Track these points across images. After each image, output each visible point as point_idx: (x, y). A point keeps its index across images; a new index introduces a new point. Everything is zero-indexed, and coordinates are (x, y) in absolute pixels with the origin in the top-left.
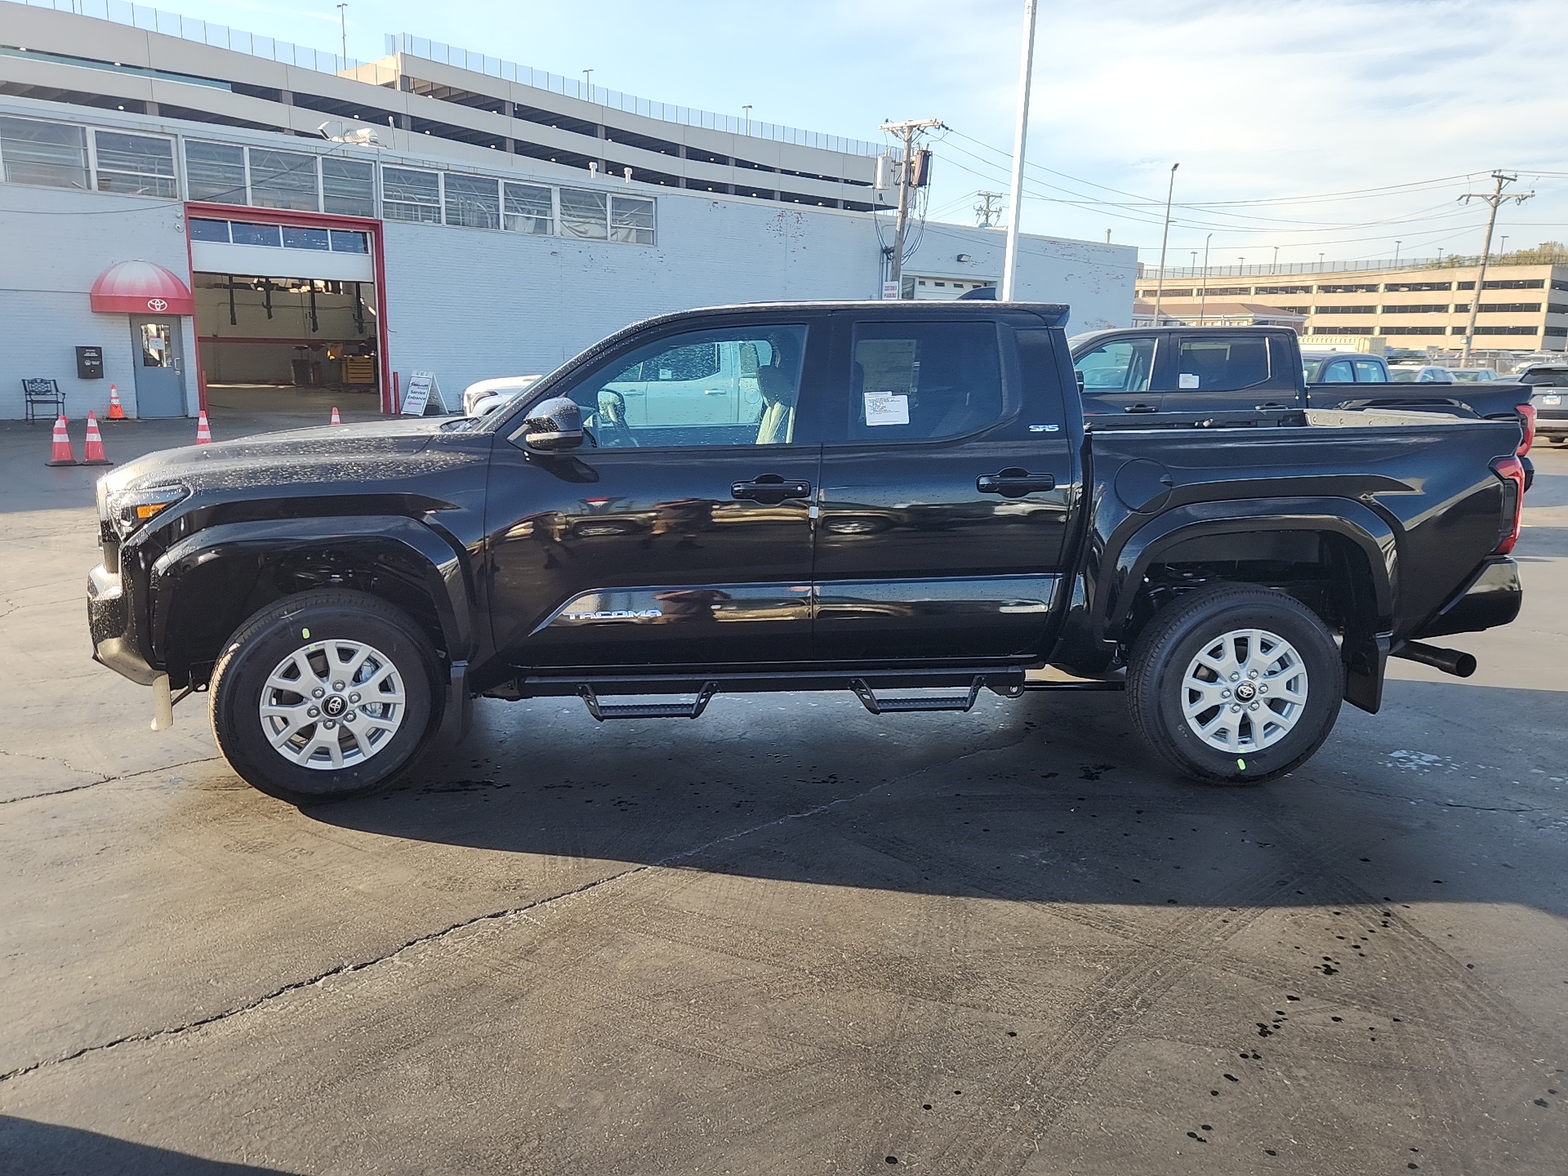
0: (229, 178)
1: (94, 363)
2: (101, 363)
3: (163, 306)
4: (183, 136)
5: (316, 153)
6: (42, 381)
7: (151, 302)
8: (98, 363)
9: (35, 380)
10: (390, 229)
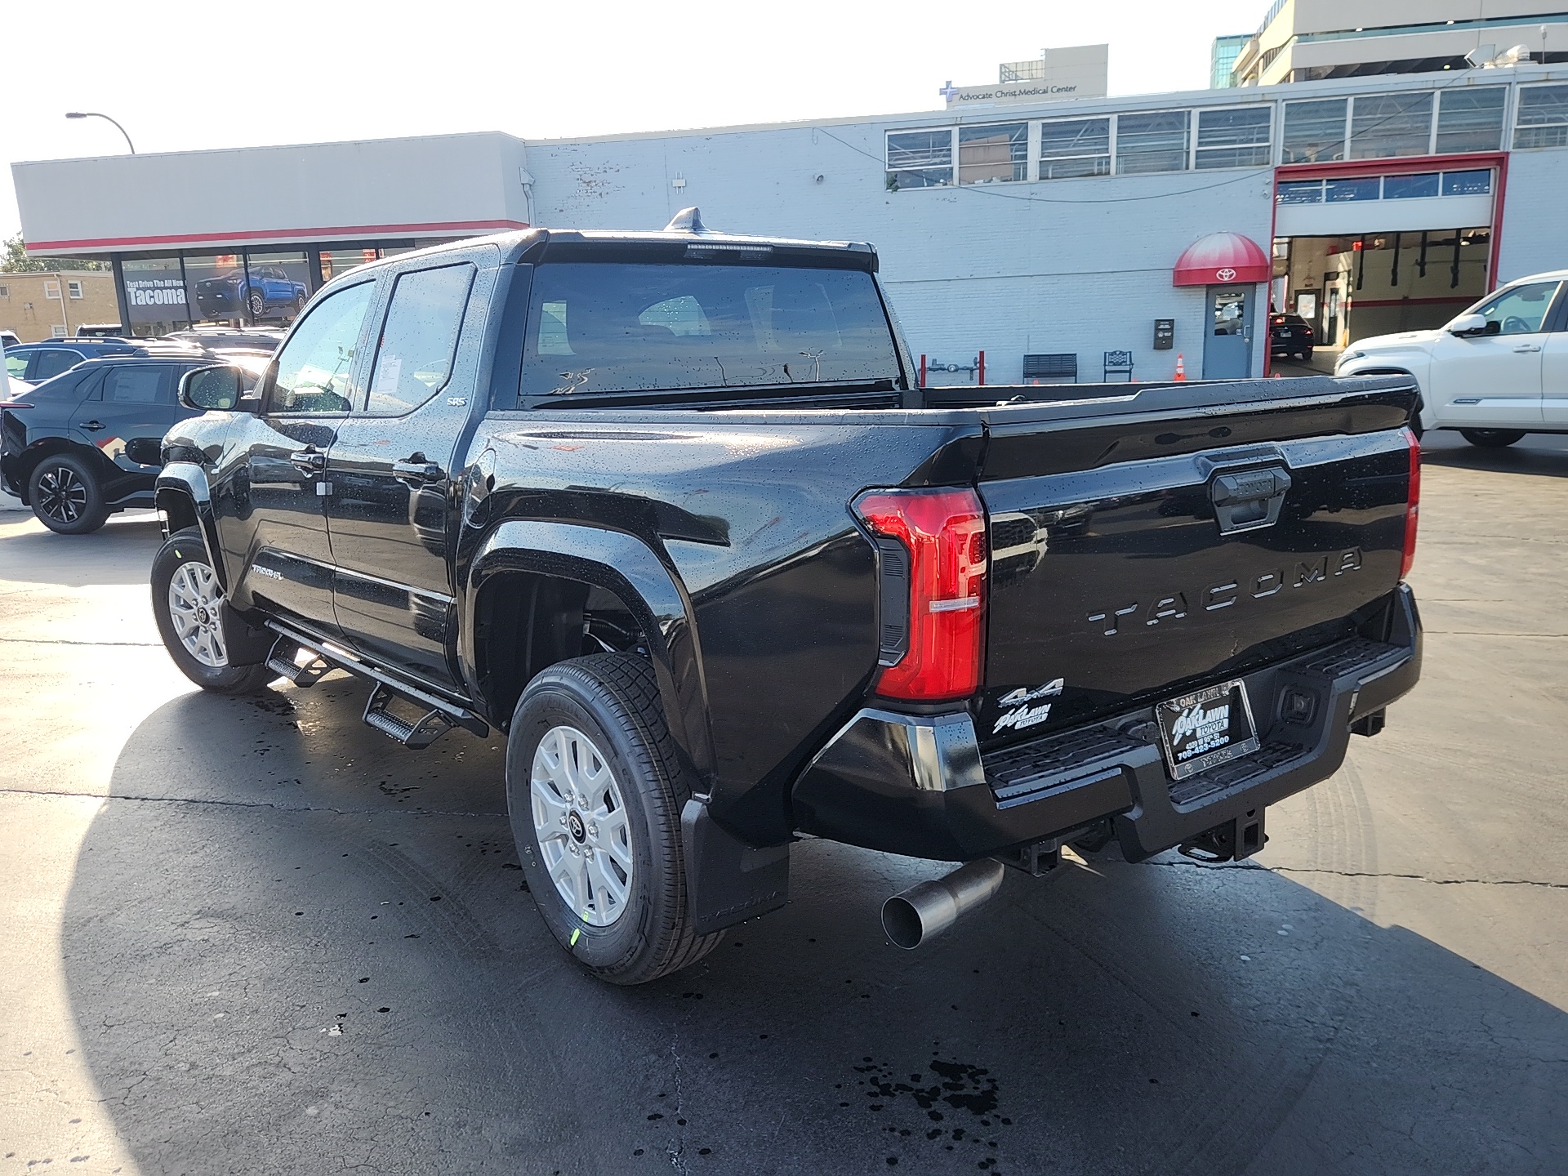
0: (1330, 134)
1: (1166, 334)
2: (1172, 335)
3: (1231, 276)
4: (1284, 100)
5: (1434, 88)
6: (1121, 352)
7: (1220, 272)
8: (1170, 334)
9: (1115, 352)
10: (1518, 162)
